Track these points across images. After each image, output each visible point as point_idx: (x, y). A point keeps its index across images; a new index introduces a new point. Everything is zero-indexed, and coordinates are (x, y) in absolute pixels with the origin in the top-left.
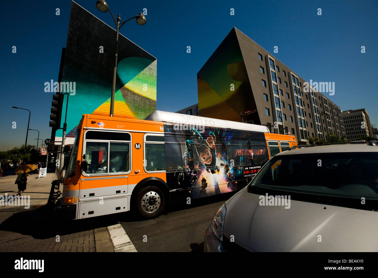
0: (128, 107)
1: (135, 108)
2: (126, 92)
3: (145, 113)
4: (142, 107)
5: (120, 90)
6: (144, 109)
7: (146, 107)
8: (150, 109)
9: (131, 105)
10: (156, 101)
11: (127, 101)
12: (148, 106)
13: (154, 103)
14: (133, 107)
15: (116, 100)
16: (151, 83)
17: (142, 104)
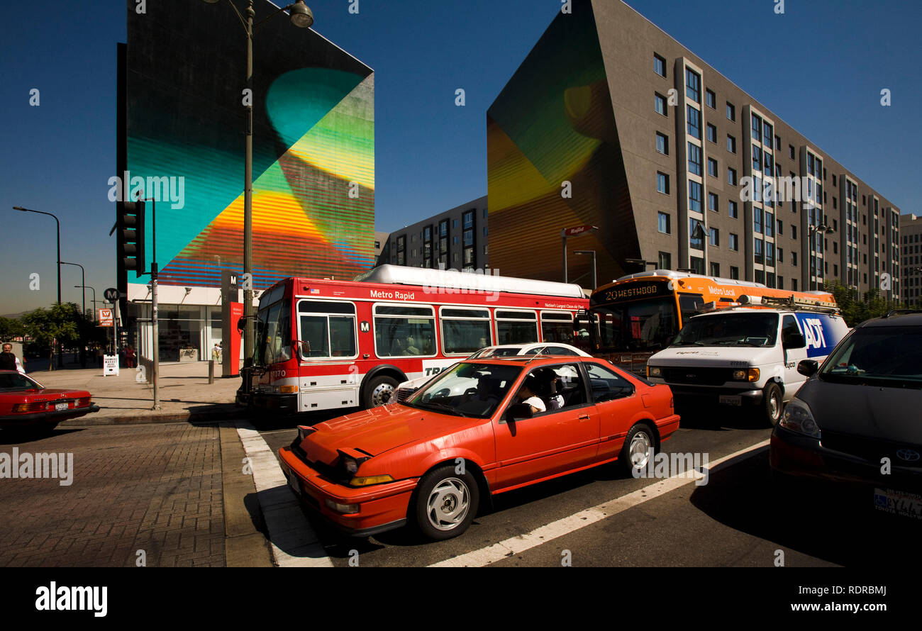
0: (301, 206)
1: (318, 210)
2: (295, 167)
3: (345, 222)
4: (337, 206)
5: (277, 163)
6: (343, 211)
7: (347, 208)
8: (357, 210)
9: (307, 201)
10: (372, 190)
11: (298, 192)
12: (352, 205)
13: (367, 197)
14: (314, 208)
15: (269, 188)
16: (359, 142)
17: (336, 198)
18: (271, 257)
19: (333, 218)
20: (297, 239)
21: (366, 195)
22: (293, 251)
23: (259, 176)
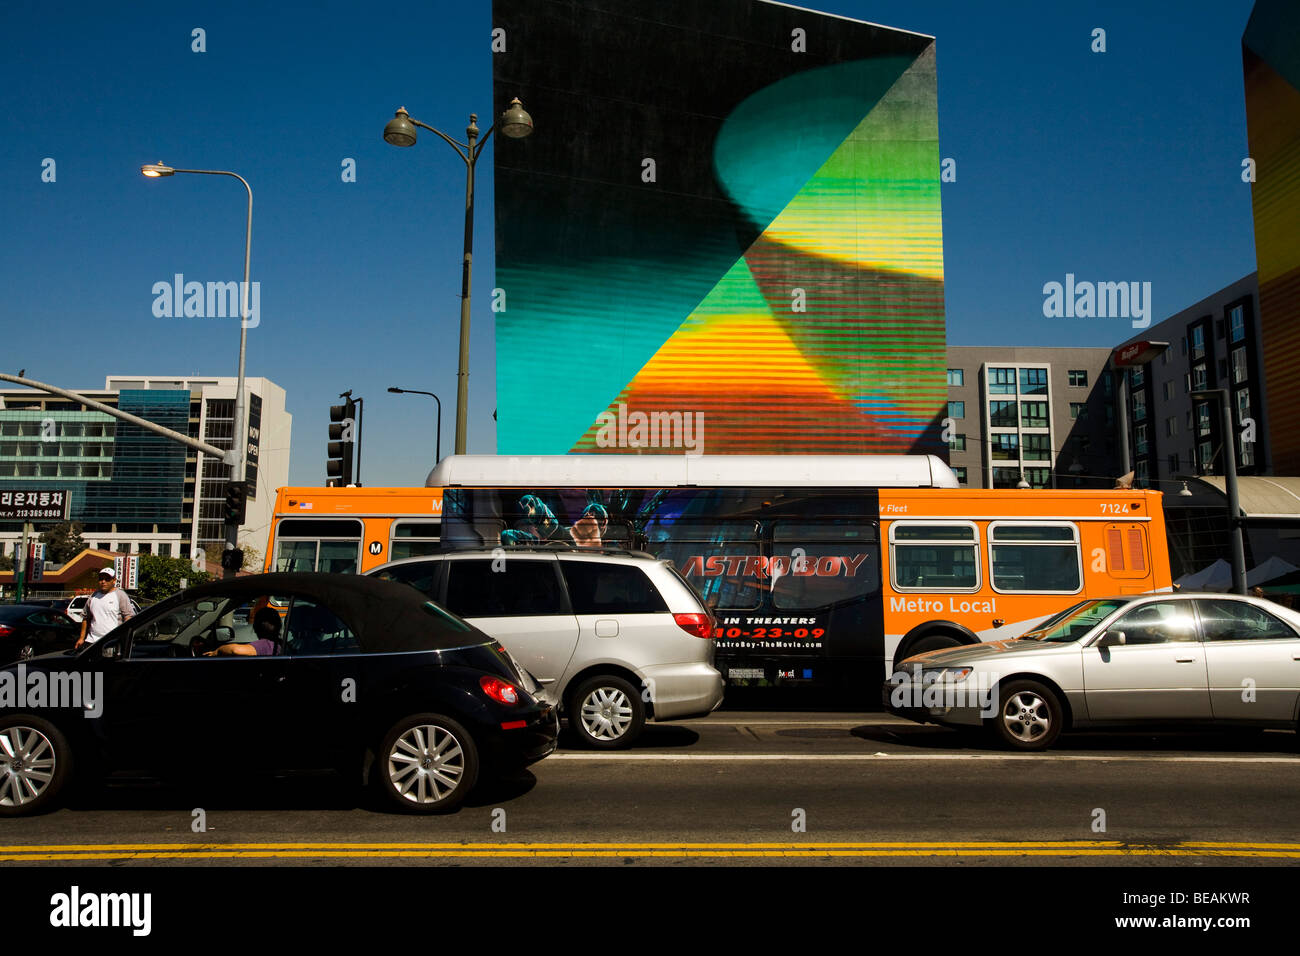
0: (789, 335)
1: (822, 339)
2: (776, 262)
3: (879, 354)
4: (861, 325)
5: (742, 260)
6: (875, 332)
7: (882, 325)
8: (905, 329)
9: (801, 323)
10: (940, 282)
11: (781, 309)
12: (893, 318)
13: (928, 297)
14: (813, 335)
15: (728, 309)
16: (906, 189)
17: (860, 310)
18: (732, 438)
19: (855, 350)
20: (781, 400)
21: (923, 293)
22: (774, 423)
23: (709, 290)
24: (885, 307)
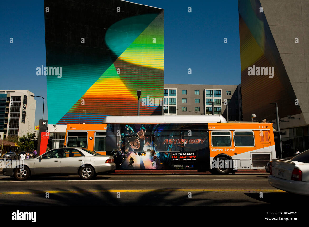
0: (124, 83)
1: (132, 84)
2: (122, 65)
3: (147, 88)
4: (142, 81)
5: (113, 64)
6: (146, 83)
7: (148, 81)
8: (153, 82)
9: (127, 80)
10: (163, 70)
11: (122, 77)
12: (150, 79)
13: (159, 74)
14: (130, 83)
15: (109, 77)
16: (154, 47)
17: (142, 77)
18: (108, 109)
19: (141, 87)
20: (121, 100)
21: (158, 73)
22: (120, 105)
23: (104, 72)
24: (148, 76)
